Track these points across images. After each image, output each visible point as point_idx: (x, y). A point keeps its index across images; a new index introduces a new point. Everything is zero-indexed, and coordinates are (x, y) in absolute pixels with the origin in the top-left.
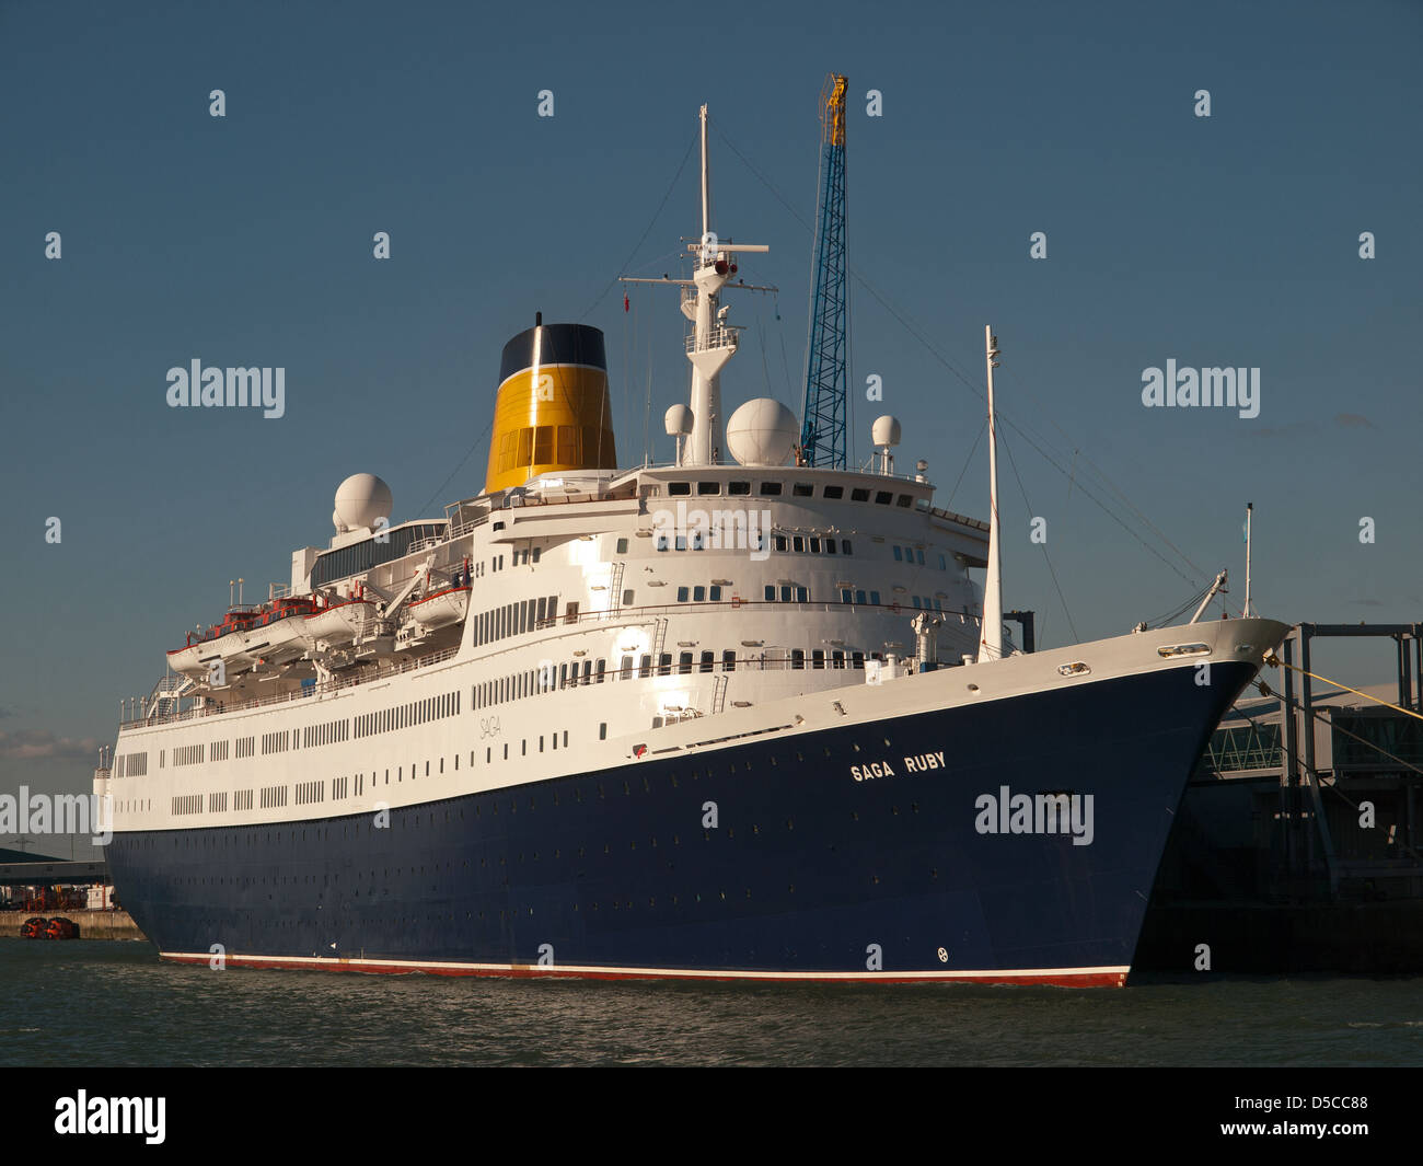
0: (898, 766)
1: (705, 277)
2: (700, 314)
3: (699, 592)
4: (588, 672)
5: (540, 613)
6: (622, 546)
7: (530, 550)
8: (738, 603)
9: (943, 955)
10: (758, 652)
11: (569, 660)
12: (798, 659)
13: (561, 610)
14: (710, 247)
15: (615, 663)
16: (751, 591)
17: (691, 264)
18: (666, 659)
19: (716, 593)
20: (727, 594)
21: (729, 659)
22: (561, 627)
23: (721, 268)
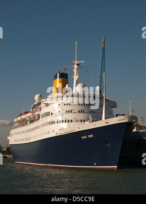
0: (87, 137)
1: (76, 66)
2: (75, 71)
3: (69, 111)
4: (52, 123)
5: (48, 114)
6: (59, 105)
7: (47, 105)
8: (74, 113)
9: (95, 164)
10: (76, 120)
11: (50, 121)
12: (81, 121)
13: (50, 114)
14: (76, 62)
15: (56, 121)
16: (76, 111)
17: (74, 64)
18: (63, 121)
19: (71, 111)
20: (73, 111)
21: (72, 121)
22: (50, 116)
23: (77, 65)
